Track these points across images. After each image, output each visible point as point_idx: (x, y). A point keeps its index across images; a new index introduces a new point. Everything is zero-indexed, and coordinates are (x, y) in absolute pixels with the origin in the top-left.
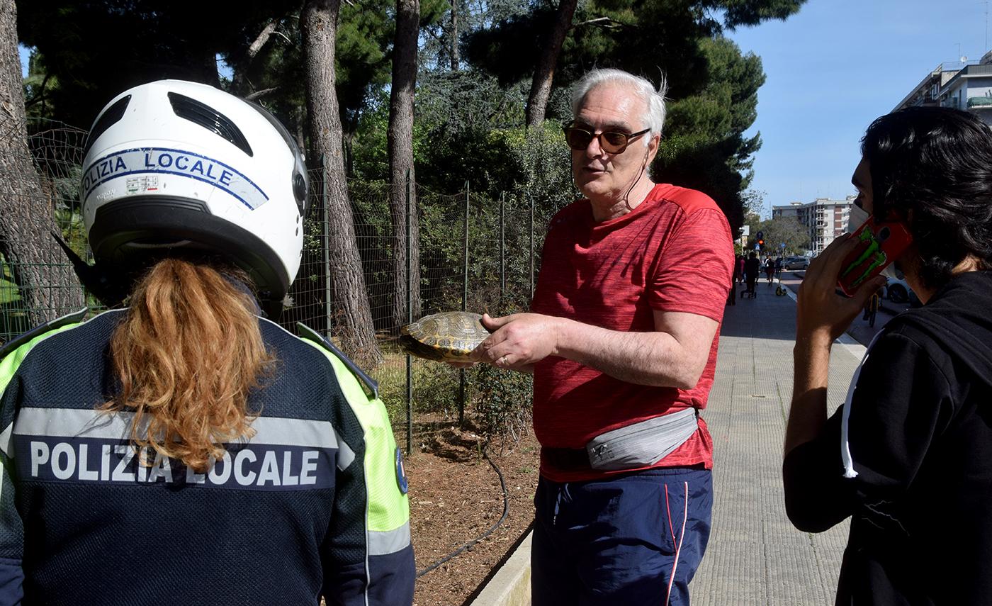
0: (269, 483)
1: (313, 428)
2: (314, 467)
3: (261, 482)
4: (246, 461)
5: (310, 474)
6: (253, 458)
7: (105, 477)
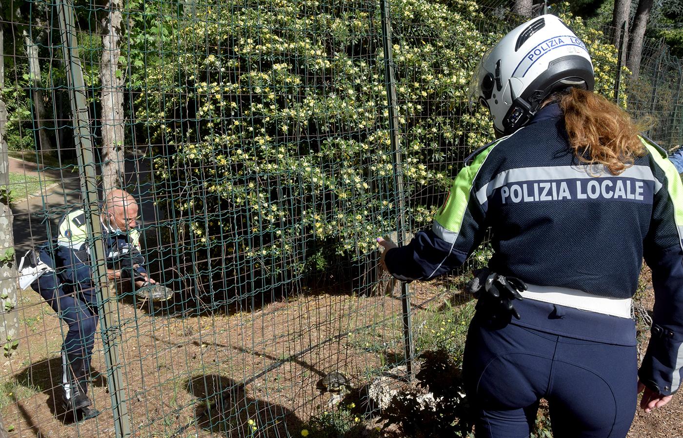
0: (620, 197)
1: (639, 170)
2: (641, 190)
3: (616, 197)
4: (607, 186)
5: (640, 194)
6: (611, 184)
7: (537, 199)
